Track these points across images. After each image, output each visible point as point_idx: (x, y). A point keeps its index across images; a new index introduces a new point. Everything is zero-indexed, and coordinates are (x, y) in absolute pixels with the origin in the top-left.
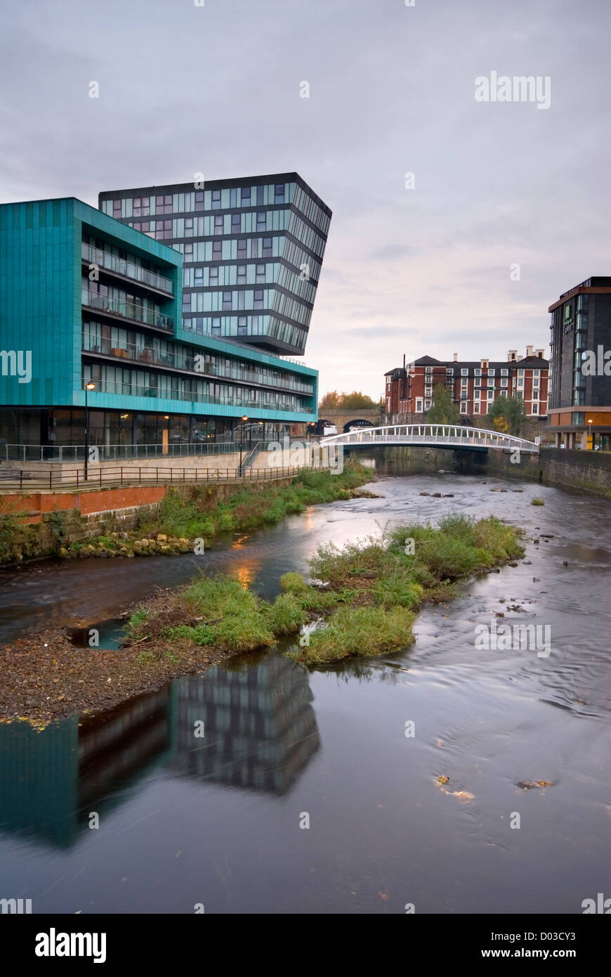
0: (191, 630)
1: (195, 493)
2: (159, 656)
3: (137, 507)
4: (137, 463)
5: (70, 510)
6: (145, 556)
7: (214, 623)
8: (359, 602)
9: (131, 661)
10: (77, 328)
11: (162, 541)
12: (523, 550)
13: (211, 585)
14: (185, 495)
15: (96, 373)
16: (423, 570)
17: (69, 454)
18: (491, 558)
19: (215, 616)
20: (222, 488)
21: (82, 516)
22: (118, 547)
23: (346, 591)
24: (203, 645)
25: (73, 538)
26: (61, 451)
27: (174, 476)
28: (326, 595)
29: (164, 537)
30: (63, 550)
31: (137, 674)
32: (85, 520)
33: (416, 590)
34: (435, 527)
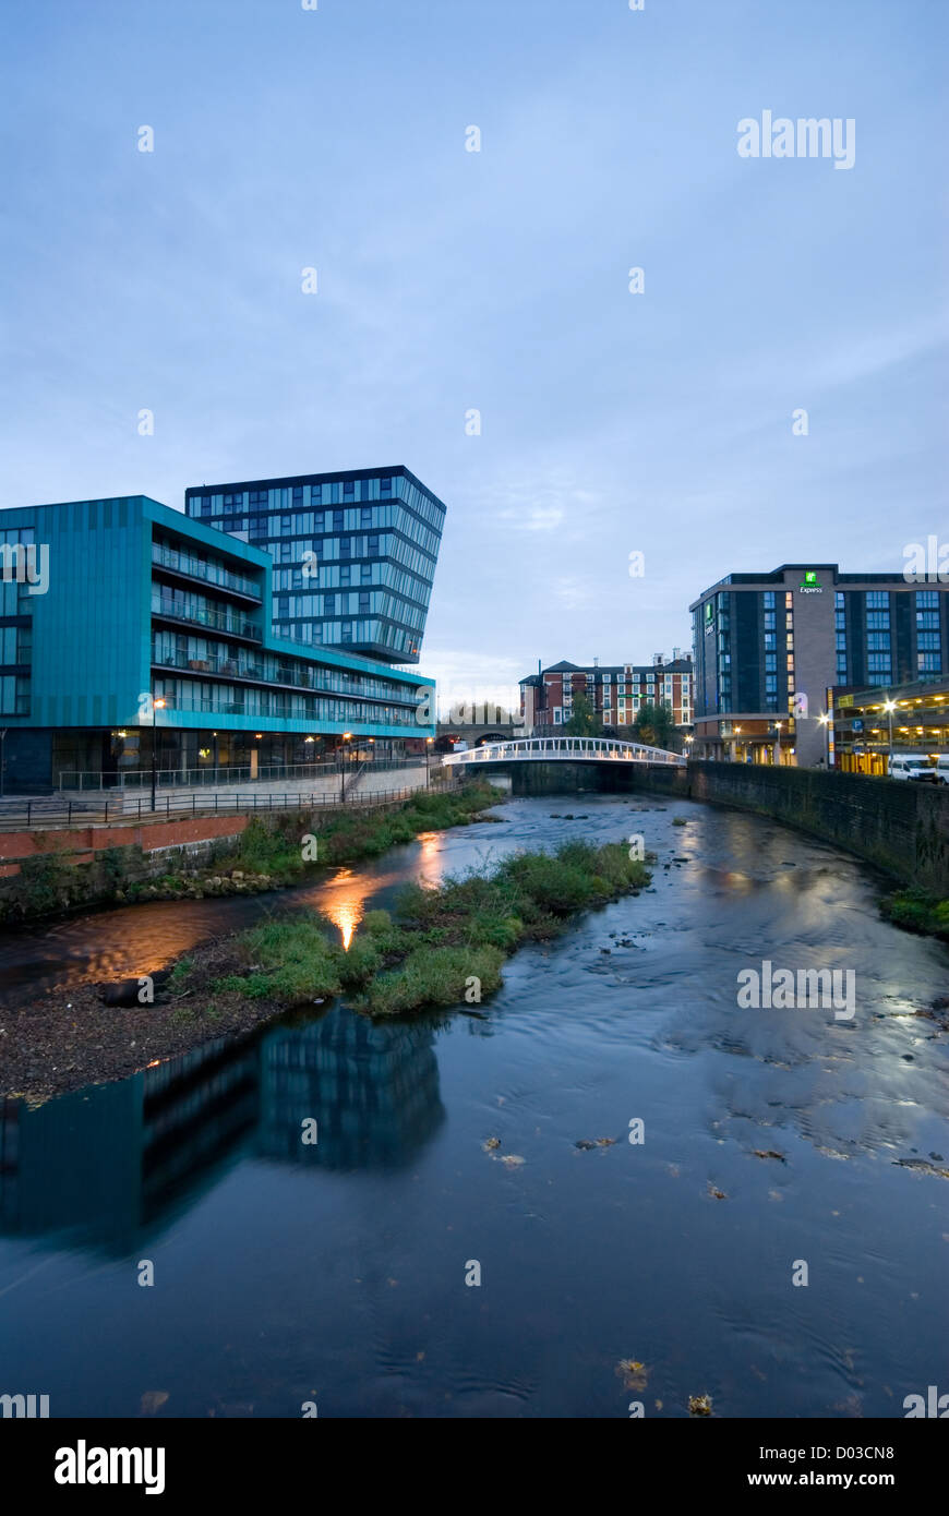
0: (242, 980)
1: (284, 821)
2: (200, 1013)
3: (212, 840)
4: (215, 789)
5: (129, 846)
6: (215, 897)
7: (271, 972)
8: (449, 941)
9: (165, 1020)
10: (146, 637)
11: (238, 878)
12: (649, 877)
13: (275, 928)
14: (271, 825)
15: (169, 689)
16: (527, 902)
17: (133, 782)
18: (609, 886)
19: (275, 963)
20: (316, 816)
21: (145, 852)
22: (186, 887)
23: (434, 930)
24: (253, 998)
25: (132, 878)
26: (123, 778)
27: (258, 804)
28: (412, 934)
29: (241, 874)
30: (119, 893)
31: (168, 1036)
32: (148, 857)
33: (514, 926)
34: (551, 853)
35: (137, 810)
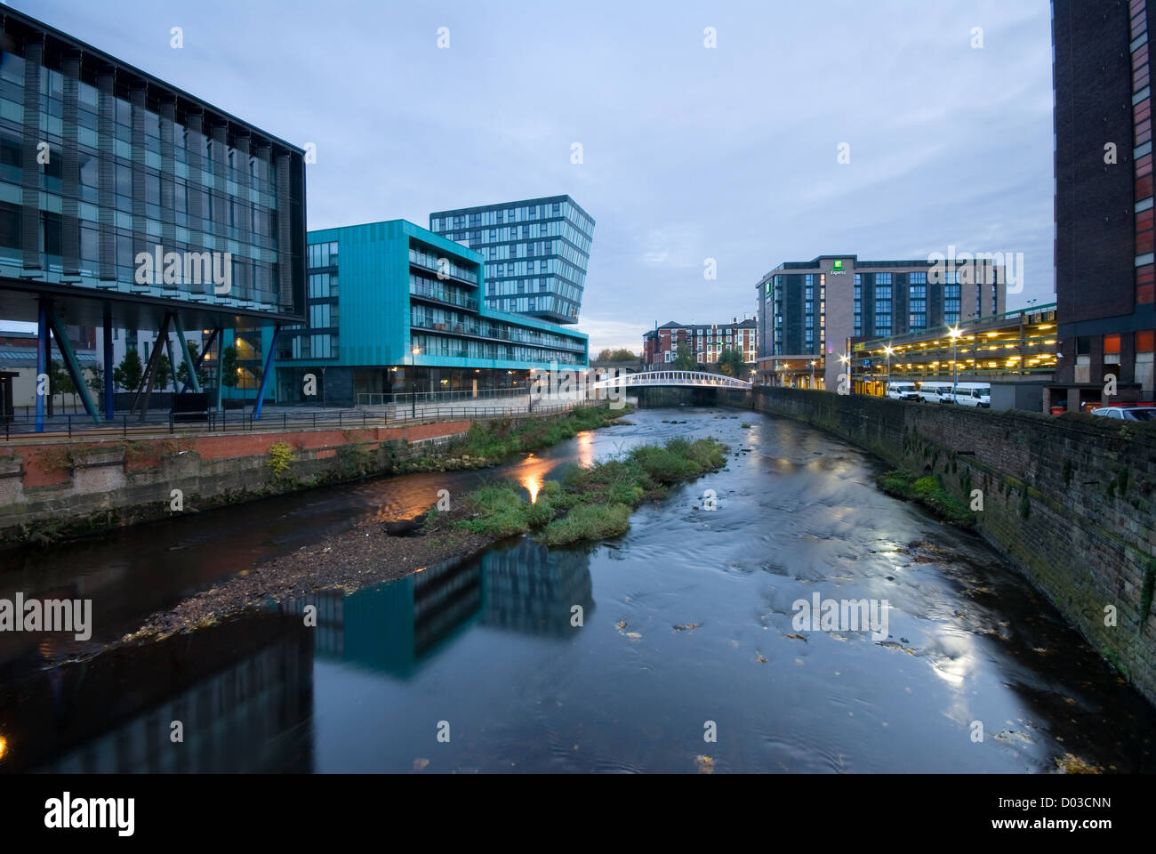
0: (469, 522)
1: (493, 424)
2: (444, 541)
3: (449, 436)
4: (451, 404)
5: (400, 439)
6: (453, 471)
7: (486, 517)
8: (597, 501)
9: (423, 545)
10: (407, 310)
11: (466, 460)
12: (725, 461)
13: (488, 490)
14: (486, 427)
15: (422, 342)
16: (646, 477)
17: (401, 400)
18: (698, 467)
19: (488, 512)
20: (513, 422)
21: (409, 443)
22: (434, 465)
23: (587, 493)
24: (476, 533)
25: (402, 459)
26: (395, 397)
27: (478, 413)
28: (573, 496)
29: (467, 457)
30: (395, 467)
31: (425, 555)
32: (411, 446)
33: (637, 491)
34: (662, 446)
35: (404, 417)
